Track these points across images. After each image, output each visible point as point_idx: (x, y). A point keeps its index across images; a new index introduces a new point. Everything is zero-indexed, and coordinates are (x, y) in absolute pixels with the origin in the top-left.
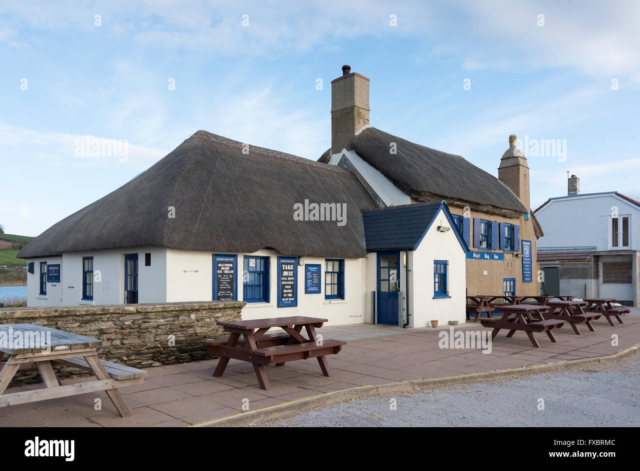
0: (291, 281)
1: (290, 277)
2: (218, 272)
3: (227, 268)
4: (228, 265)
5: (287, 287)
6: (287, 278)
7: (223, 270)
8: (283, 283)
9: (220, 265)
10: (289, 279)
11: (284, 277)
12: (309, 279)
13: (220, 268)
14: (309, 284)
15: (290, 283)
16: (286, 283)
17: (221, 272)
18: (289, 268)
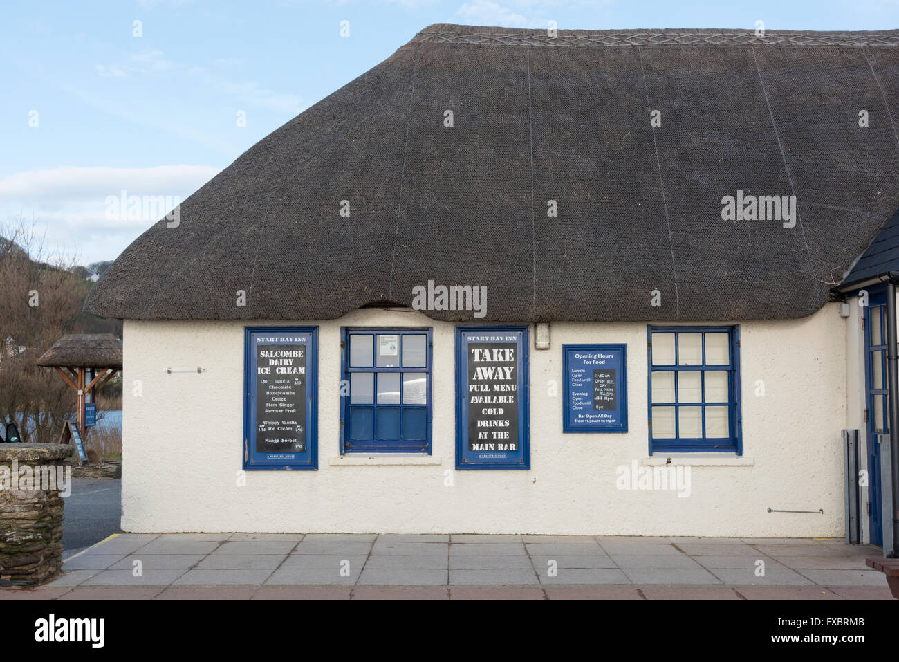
0: (507, 394)
1: (499, 382)
2: (260, 371)
3: (286, 362)
4: (289, 353)
5: (491, 411)
6: (491, 387)
7: (273, 368)
8: (474, 399)
9: (264, 354)
10: (496, 388)
11: (478, 382)
12: (578, 390)
13: (264, 362)
14: (576, 405)
15: (503, 399)
16: (488, 400)
17: (268, 371)
18: (497, 357)
